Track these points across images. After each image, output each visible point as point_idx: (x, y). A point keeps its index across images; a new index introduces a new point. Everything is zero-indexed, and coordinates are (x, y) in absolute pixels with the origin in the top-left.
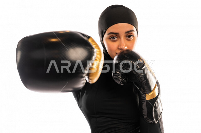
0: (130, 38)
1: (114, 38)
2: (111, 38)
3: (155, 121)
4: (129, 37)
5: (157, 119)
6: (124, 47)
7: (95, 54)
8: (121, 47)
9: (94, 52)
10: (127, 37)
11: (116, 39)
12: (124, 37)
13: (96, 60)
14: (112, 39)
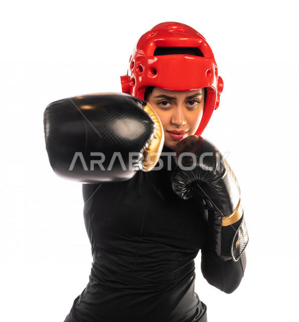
0: (194, 105)
1: (165, 103)
2: (161, 103)
3: (234, 258)
4: (192, 103)
5: (237, 255)
6: (181, 121)
7: (155, 131)
8: (176, 122)
9: (153, 128)
10: (188, 104)
11: (168, 105)
12: (183, 103)
13: (155, 137)
14: (162, 105)
